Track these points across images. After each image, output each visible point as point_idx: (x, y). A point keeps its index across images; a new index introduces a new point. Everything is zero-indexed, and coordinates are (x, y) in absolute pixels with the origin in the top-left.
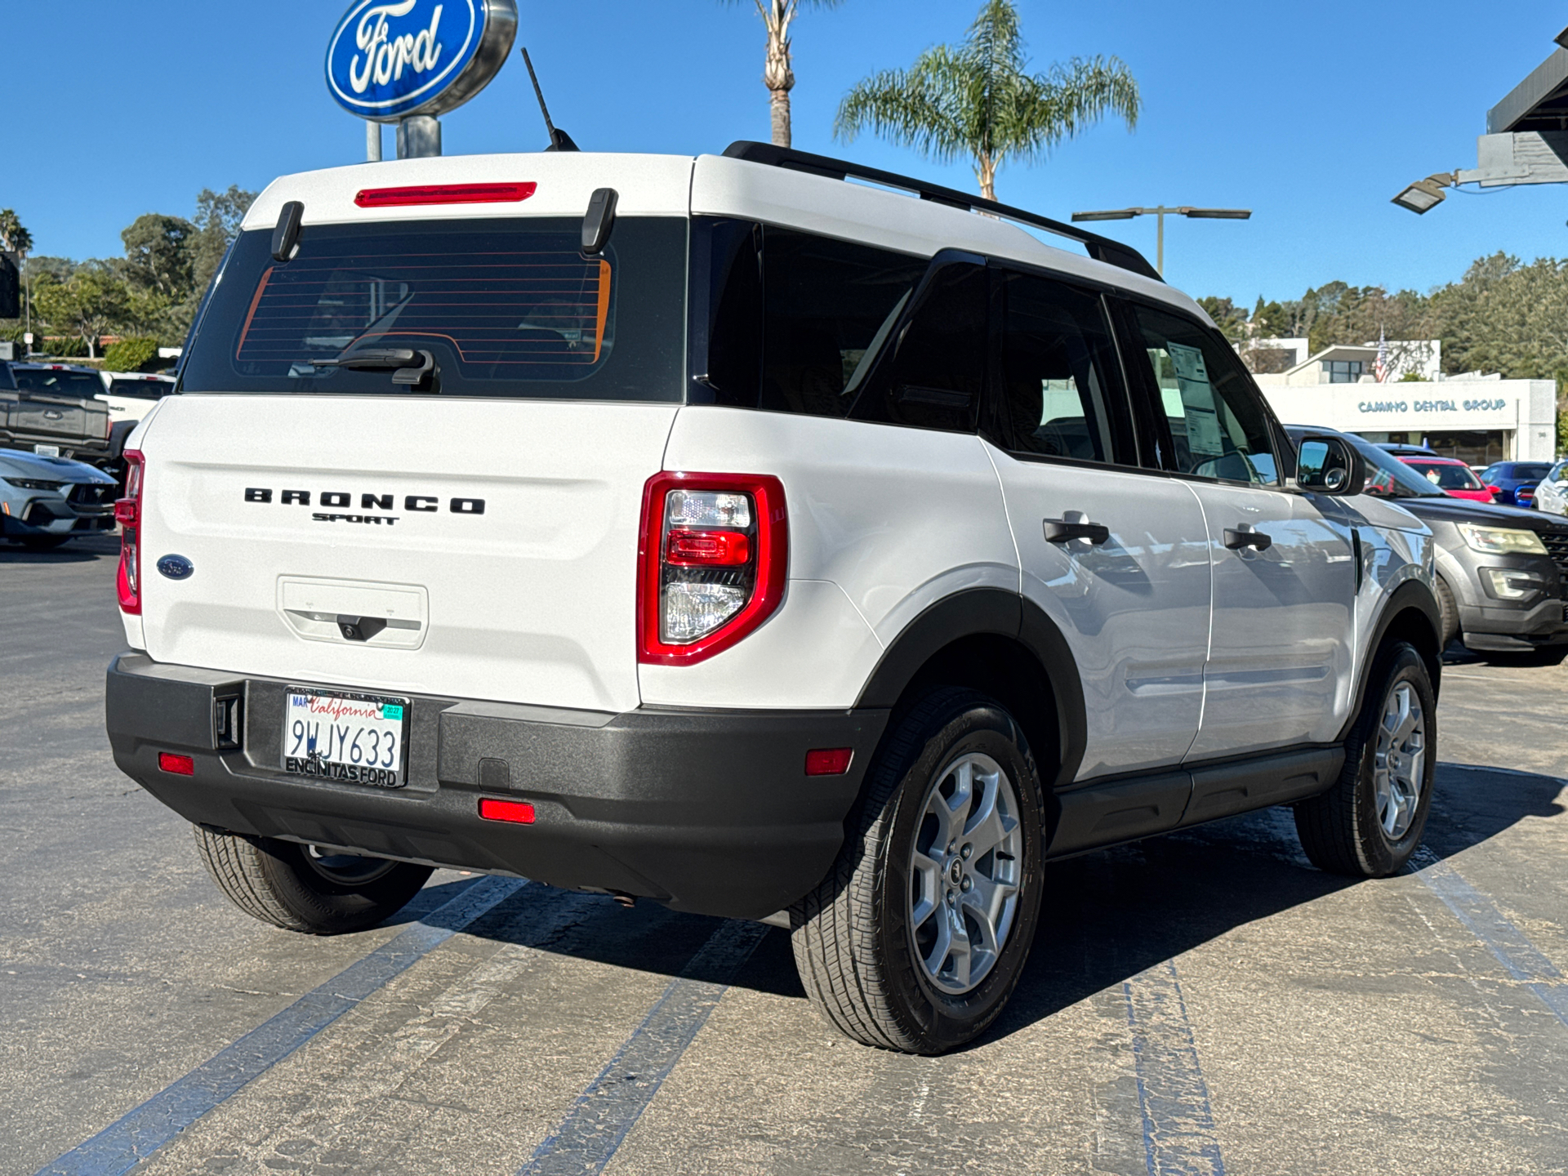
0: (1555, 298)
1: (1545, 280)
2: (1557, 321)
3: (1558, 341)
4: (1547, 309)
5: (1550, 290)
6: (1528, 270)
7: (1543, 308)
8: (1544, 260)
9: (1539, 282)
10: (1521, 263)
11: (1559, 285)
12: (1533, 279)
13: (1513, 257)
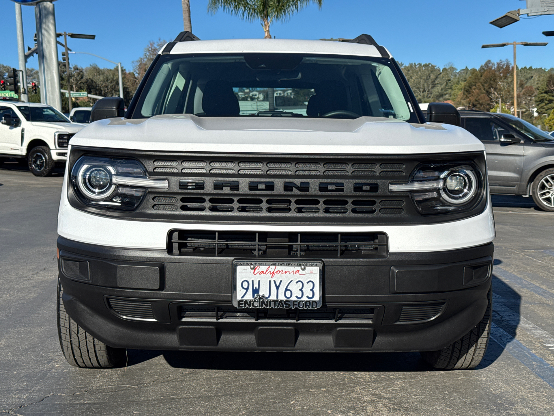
0: (417, 77)
1: (413, 70)
2: (418, 85)
3: (418, 91)
4: (414, 81)
5: (415, 74)
6: (407, 67)
7: (413, 80)
8: (412, 64)
9: (411, 71)
10: (404, 65)
11: (418, 72)
12: (409, 71)
13: (401, 63)
